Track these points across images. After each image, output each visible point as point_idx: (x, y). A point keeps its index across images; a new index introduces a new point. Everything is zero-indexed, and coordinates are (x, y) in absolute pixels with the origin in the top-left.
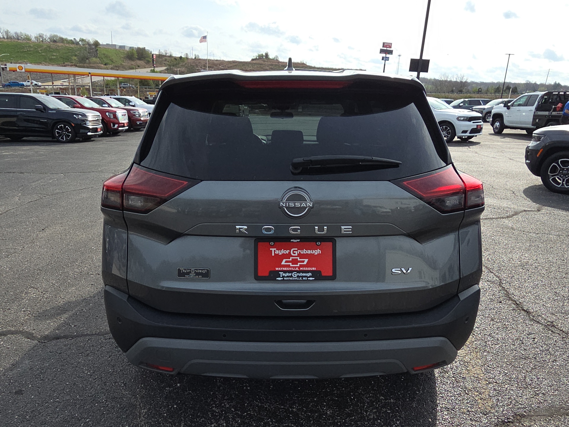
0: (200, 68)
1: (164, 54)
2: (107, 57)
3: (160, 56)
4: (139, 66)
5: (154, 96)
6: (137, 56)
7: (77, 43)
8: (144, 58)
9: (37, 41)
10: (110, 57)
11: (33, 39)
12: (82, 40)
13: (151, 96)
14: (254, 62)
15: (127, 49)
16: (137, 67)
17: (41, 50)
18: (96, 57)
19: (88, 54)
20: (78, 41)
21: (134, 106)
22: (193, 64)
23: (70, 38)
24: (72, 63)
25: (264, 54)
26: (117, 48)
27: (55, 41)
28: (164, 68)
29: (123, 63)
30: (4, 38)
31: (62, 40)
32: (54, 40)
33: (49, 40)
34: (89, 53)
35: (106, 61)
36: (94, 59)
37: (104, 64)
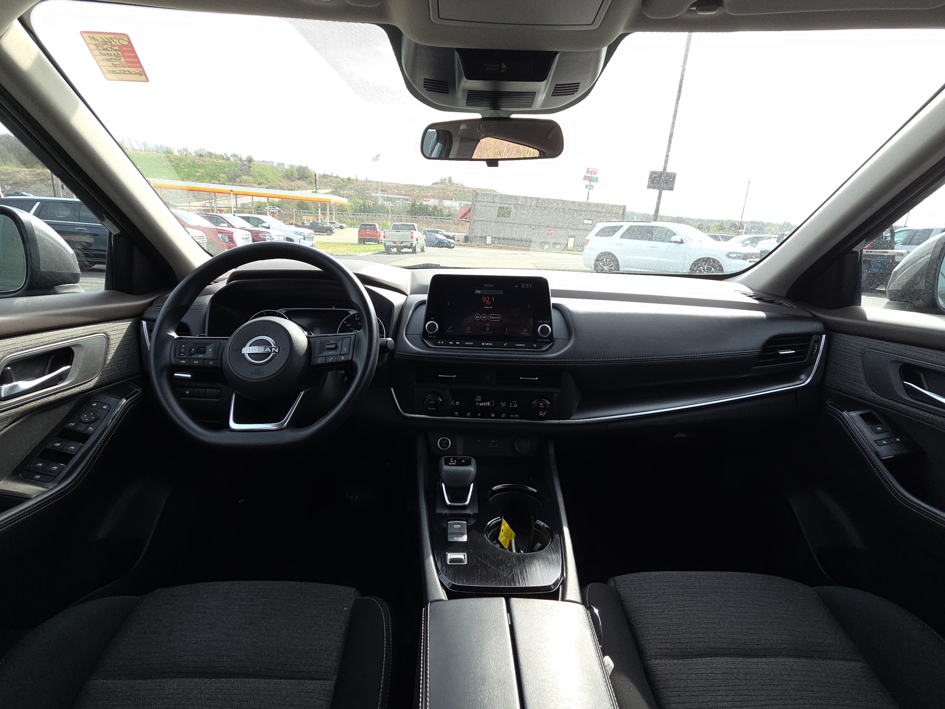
0: (371, 192)
1: (330, 174)
2: (262, 176)
3: (325, 176)
4: (299, 188)
5: (311, 222)
6: (298, 175)
7: (228, 159)
8: (306, 178)
9: (180, 155)
10: (265, 176)
11: (176, 153)
12: (234, 155)
13: (307, 220)
14: (435, 186)
15: (287, 167)
16: (297, 189)
17: (183, 166)
18: (248, 174)
19: (240, 172)
20: (230, 156)
21: (268, 228)
22: (363, 187)
23: (219, 153)
24: (220, 181)
25: (447, 178)
26: (275, 165)
27: (201, 156)
28: (330, 190)
29: (281, 184)
30: (141, 150)
31: (210, 155)
32: (201, 154)
33: (194, 155)
34: (240, 170)
35: (261, 181)
36: (246, 177)
37: (258, 183)
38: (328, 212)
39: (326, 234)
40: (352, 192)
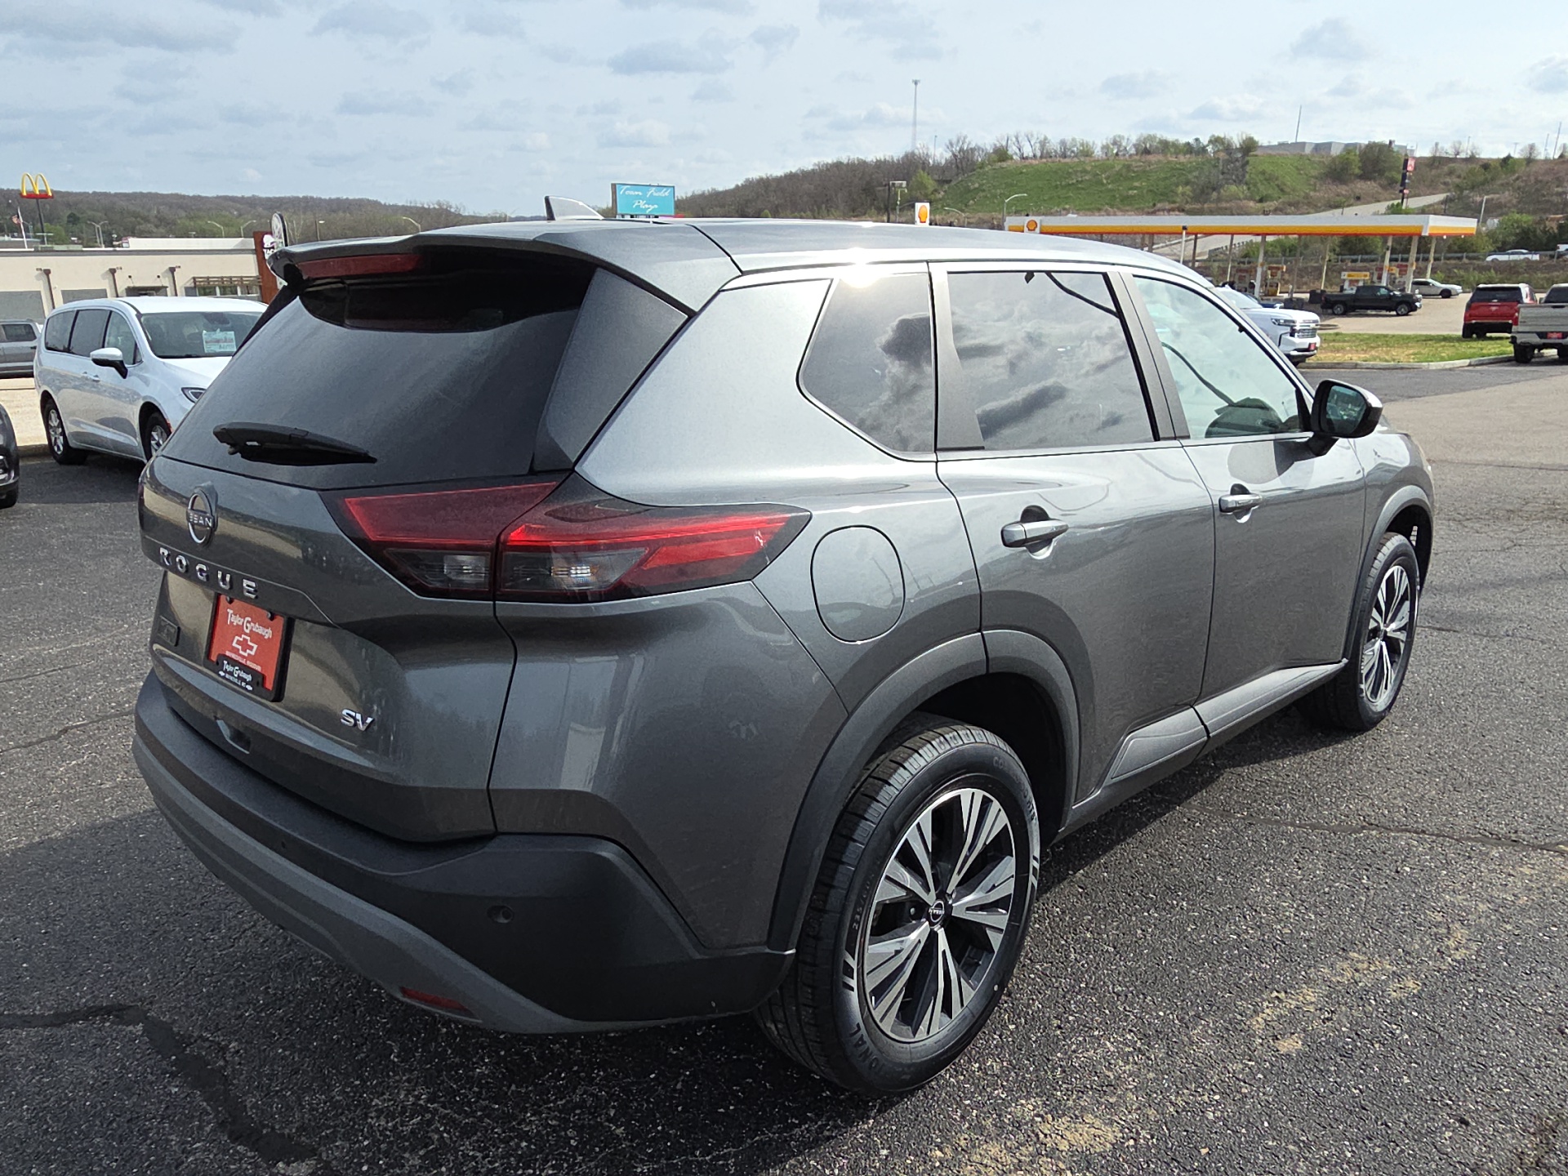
1: (1451, 154)
2: (1269, 179)
3: (1435, 162)
4: (1358, 198)
5: (1361, 284)
6: (1359, 168)
7: (1203, 150)
8: (1381, 172)
9: (1104, 156)
10: (1277, 179)
11: (1098, 152)
12: (1215, 141)
13: (1352, 282)
15: (1335, 152)
16: (1352, 201)
17: (1107, 178)
18: (1239, 181)
19: (1221, 177)
20: (1206, 143)
22: (1546, 178)
23: (1183, 140)
24: (1174, 202)
26: (1308, 150)
27: (1147, 152)
28: (1441, 197)
29: (1312, 194)
30: (1035, 156)
31: (1165, 146)
32: (1146, 148)
33: (1133, 151)
34: (1223, 173)
35: (1263, 190)
36: (1233, 188)
37: (1258, 198)
38: (1413, 255)
39: (1394, 313)
40: (1506, 196)
